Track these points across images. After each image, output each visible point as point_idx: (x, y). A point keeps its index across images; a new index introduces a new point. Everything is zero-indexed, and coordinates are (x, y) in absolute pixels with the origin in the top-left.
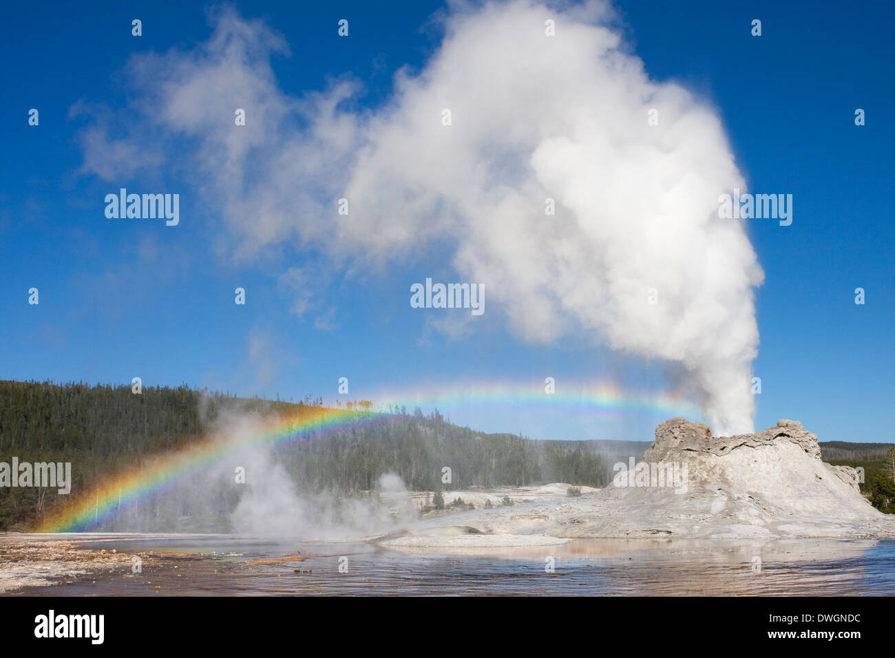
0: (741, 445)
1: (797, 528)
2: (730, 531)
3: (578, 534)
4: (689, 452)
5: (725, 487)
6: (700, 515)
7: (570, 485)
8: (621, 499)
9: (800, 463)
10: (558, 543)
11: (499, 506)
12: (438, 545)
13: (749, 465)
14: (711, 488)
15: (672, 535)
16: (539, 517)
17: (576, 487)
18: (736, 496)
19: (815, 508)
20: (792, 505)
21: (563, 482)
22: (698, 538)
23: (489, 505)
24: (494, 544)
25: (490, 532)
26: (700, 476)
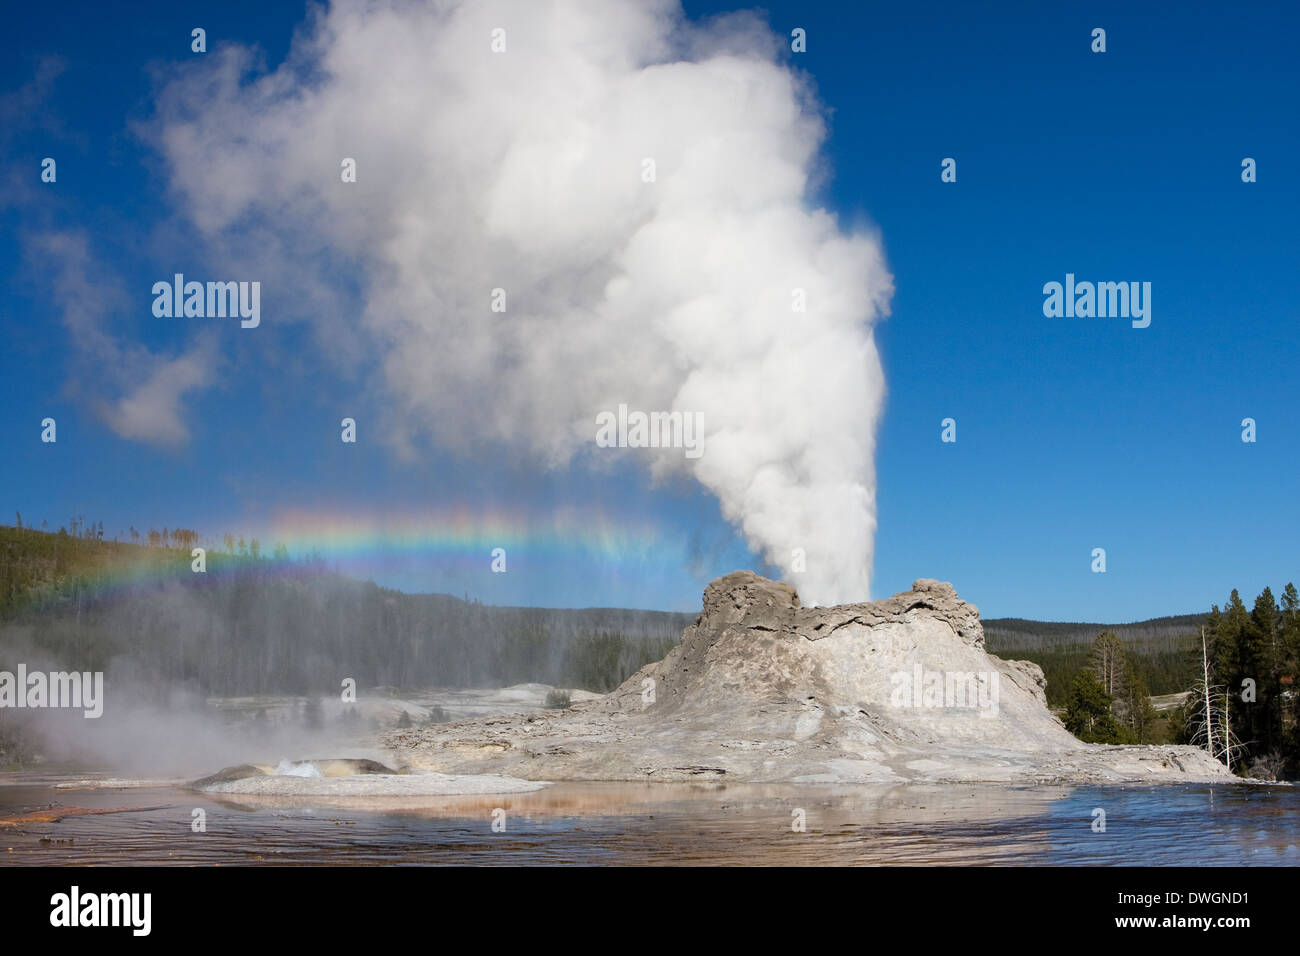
0: (850, 622)
1: (939, 765)
2: (826, 771)
3: (563, 774)
4: (761, 632)
5: (819, 693)
6: (775, 742)
7: (552, 688)
8: (641, 713)
9: (947, 654)
10: (526, 789)
11: (424, 724)
12: (310, 793)
13: (863, 657)
14: (796, 696)
15: (727, 776)
16: (495, 744)
17: (562, 691)
18: (838, 709)
19: (971, 733)
20: (932, 726)
21: (539, 682)
22: (771, 782)
23: (406, 720)
24: (413, 791)
25: (405, 769)
26: (778, 674)
